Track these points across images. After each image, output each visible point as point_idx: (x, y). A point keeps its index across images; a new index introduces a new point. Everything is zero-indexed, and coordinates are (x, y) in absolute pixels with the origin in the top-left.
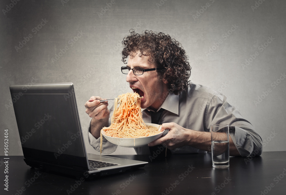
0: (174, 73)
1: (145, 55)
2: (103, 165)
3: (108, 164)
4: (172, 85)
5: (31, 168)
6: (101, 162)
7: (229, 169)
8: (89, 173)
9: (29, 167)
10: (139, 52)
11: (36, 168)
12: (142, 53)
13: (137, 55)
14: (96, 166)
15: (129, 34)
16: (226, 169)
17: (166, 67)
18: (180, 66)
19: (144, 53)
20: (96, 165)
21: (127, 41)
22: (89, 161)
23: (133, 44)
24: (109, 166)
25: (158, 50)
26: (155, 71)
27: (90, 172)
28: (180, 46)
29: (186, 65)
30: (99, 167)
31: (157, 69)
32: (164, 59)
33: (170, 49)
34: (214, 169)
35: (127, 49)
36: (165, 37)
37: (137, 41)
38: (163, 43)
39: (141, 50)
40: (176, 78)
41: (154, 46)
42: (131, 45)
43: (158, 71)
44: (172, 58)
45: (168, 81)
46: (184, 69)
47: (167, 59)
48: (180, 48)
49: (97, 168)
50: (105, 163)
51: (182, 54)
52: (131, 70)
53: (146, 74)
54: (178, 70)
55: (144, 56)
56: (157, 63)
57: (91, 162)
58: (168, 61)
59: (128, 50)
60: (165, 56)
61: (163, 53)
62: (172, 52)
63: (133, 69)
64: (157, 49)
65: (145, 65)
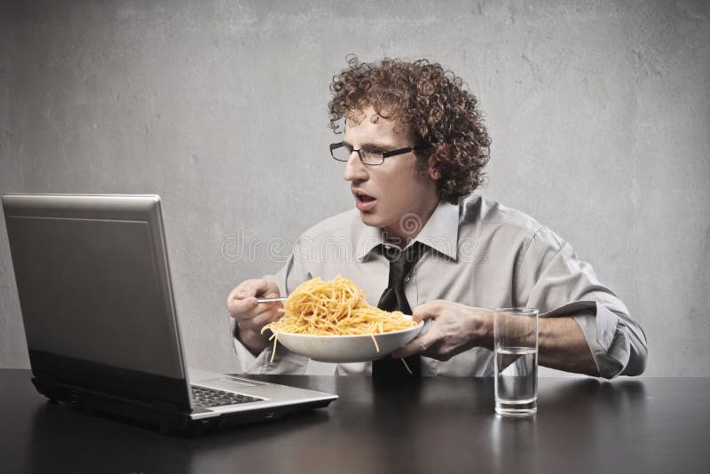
0: (452, 155)
1: (386, 118)
2: (227, 398)
3: (240, 396)
4: (449, 182)
5: (50, 402)
6: (222, 393)
7: (535, 418)
8: (194, 418)
9: (43, 399)
10: (370, 112)
11: (60, 402)
12: (379, 113)
13: (368, 119)
14: (210, 402)
15: (346, 67)
16: (529, 419)
17: (434, 144)
18: (467, 139)
19: (384, 113)
20: (209, 398)
21: (341, 84)
22: (194, 387)
23: (356, 91)
24: (241, 402)
25: (414, 106)
26: (411, 153)
27: (195, 416)
28: (463, 88)
29: (480, 134)
30: (218, 405)
31: (416, 148)
32: (429, 126)
33: (442, 98)
34: (498, 417)
35: (342, 103)
36: (429, 69)
37: (364, 83)
38: (426, 88)
39: (376, 105)
40: (458, 168)
41: (407, 96)
42: (353, 94)
43: (417, 154)
44: (449, 122)
45: (441, 173)
46: (476, 144)
47: (438, 125)
48: (465, 92)
49: (213, 406)
50: (231, 395)
51: (469, 108)
52: (355, 154)
53: (392, 162)
54: (462, 148)
55: (384, 120)
56: (415, 134)
57: (198, 392)
58: (439, 130)
59: (344, 105)
60: (431, 118)
61: (428, 112)
62: (449, 106)
63: (358, 151)
64: (413, 103)
65: (387, 141)
